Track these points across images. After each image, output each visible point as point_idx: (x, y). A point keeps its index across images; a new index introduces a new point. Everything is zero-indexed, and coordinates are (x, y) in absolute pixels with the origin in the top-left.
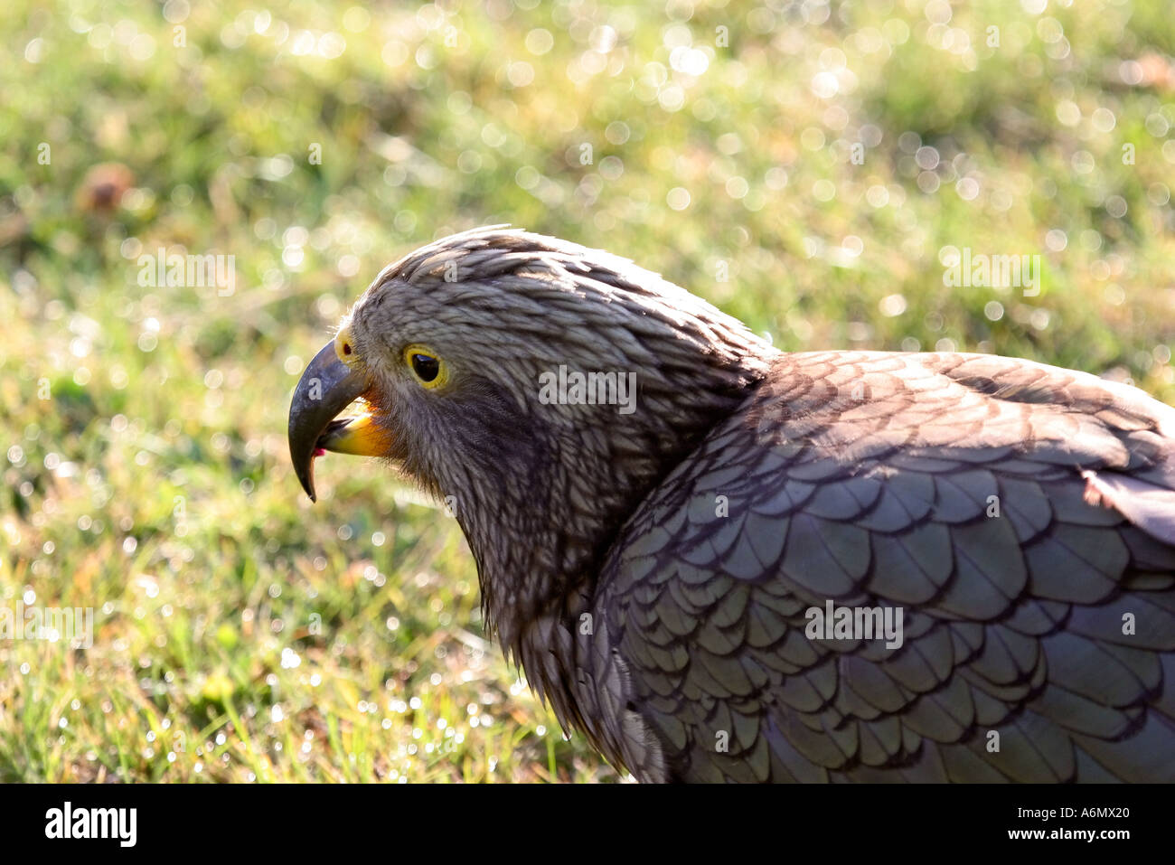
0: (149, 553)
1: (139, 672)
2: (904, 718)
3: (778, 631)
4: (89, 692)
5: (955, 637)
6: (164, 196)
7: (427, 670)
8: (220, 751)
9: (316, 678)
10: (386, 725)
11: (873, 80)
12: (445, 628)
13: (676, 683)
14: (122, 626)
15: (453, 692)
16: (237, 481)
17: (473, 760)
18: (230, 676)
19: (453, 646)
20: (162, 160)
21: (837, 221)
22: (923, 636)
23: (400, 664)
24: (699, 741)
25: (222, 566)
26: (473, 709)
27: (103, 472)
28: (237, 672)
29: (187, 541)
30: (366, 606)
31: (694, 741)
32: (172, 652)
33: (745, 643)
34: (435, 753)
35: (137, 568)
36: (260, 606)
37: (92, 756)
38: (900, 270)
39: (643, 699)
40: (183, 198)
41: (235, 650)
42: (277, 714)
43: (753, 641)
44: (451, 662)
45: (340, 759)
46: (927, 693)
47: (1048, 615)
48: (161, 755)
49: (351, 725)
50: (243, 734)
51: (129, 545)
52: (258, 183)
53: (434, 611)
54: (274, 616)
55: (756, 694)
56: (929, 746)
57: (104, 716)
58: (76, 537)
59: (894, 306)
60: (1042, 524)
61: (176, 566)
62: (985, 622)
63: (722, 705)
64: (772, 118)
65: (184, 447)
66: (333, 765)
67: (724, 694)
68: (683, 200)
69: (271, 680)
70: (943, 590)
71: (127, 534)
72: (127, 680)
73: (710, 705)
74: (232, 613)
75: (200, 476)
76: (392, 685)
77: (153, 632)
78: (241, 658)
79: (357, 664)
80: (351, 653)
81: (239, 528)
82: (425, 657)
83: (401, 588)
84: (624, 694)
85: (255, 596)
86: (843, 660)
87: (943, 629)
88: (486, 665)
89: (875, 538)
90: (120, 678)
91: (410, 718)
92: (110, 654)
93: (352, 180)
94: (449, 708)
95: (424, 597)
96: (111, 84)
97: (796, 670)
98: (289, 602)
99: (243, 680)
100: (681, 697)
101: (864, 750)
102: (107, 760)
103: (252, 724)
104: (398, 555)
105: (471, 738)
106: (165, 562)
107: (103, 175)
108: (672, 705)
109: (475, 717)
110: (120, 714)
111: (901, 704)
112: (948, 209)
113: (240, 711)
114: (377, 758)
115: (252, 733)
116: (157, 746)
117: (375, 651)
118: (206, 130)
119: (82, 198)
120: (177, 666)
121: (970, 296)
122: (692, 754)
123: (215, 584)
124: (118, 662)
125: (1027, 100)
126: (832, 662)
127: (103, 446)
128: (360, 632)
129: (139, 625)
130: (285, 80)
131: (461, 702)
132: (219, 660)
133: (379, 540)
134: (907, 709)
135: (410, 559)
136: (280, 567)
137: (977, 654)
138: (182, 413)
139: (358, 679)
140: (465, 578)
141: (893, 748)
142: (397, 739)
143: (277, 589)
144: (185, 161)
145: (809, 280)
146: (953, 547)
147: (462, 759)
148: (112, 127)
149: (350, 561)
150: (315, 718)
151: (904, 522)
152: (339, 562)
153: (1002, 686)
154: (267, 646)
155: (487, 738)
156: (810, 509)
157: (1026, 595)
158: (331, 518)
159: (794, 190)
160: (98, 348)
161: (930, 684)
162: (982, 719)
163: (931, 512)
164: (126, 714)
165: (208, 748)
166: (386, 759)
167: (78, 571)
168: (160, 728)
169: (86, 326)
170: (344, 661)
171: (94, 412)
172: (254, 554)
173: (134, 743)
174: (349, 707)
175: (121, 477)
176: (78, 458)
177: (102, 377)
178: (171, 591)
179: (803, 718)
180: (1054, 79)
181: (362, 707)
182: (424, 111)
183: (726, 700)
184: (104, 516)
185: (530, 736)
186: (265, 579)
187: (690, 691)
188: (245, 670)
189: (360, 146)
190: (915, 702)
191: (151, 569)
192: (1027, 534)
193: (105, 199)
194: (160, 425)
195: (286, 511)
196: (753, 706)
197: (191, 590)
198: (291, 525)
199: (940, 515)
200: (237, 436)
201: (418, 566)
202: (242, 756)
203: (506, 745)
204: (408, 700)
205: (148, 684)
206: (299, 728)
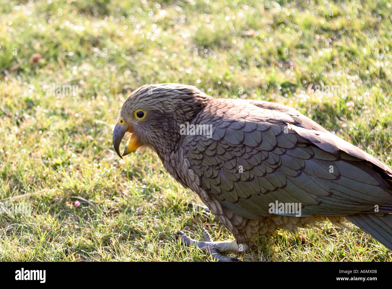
0: (45, 133)
1: (43, 158)
2: (250, 171)
3: (224, 151)
4: (32, 162)
5: (262, 155)
6: (48, 60)
7: (103, 157)
8: (59, 174)
9: (79, 159)
10: (94, 169)
11: (194, 35)
12: (106, 149)
13: (200, 162)
14: (39, 149)
15: (107, 162)
16: (63, 119)
17: (112, 176)
18: (61, 159)
19: (107, 152)
20: (48, 52)
21: (187, 64)
22: (255, 154)
23: (96, 156)
24: (205, 175)
25: (60, 136)
26: (112, 165)
27: (35, 117)
28: (63, 158)
29: (52, 131)
30: (89, 144)
31: (203, 175)
32: (50, 154)
33: (216, 154)
34: (104, 175)
35: (42, 136)
36: (68, 144)
37: (33, 176)
38: (200, 74)
39: (192, 166)
40: (52, 60)
41: (63, 154)
42: (71, 167)
43: (218, 153)
44: (107, 156)
45: (84, 176)
46: (256, 166)
47: (282, 151)
48: (47, 175)
49: (86, 169)
50: (64, 171)
51: (41, 132)
52: (67, 56)
53: (104, 146)
54: (70, 147)
55: (218, 165)
56: (256, 177)
57: (35, 167)
58: (29, 130)
59: (199, 81)
60: (280, 132)
61: (50, 136)
62: (269, 151)
63: (211, 167)
64: (174, 42)
65: (52, 111)
66: (83, 177)
67: (211, 165)
68: (155, 60)
69: (70, 160)
70: (259, 144)
71: (40, 130)
72: (40, 159)
73: (208, 167)
74: (62, 146)
75: (55, 118)
76: (95, 161)
77: (45, 150)
78: (64, 155)
79: (88, 156)
80: (86, 154)
81: (63, 128)
82: (102, 155)
83: (97, 140)
84: (188, 166)
85: (67, 142)
86: (238, 159)
87: (260, 153)
88: (114, 156)
89: (245, 133)
90: (39, 160)
91: (99, 167)
92: (37, 154)
93: (87, 56)
94: (107, 165)
95: (102, 142)
96: (37, 37)
97: (227, 160)
98: (74, 143)
99: (64, 160)
100: (201, 165)
101: (241, 177)
102: (36, 177)
103: (66, 169)
104: (96, 134)
105: (111, 171)
106: (48, 135)
107: (35, 56)
108: (199, 167)
109: (112, 167)
110: (39, 167)
111: (250, 168)
112: (209, 61)
113: (63, 166)
114: (92, 176)
115: (66, 171)
116: (46, 173)
117: (91, 154)
118: (57, 46)
119: (31, 60)
120: (51, 157)
121: (214, 79)
122: (203, 178)
123: (58, 140)
124: (38, 156)
125: (226, 39)
126: (235, 158)
127: (35, 111)
128: (88, 149)
129: (42, 148)
130: (73, 35)
131: (109, 164)
132: (59, 156)
133: (92, 130)
134: (251, 169)
135: (99, 134)
136: (72, 136)
137: (267, 158)
138: (51, 105)
139: (88, 159)
140: (110, 139)
141: (248, 177)
142: (96, 172)
143: (71, 141)
144: (52, 52)
145: (181, 76)
146: (261, 135)
147: (109, 176)
148: (37, 46)
149: (86, 135)
150: (79, 167)
151: (251, 130)
152: (84, 135)
153: (272, 165)
154: (69, 153)
155: (114, 171)
156: (230, 127)
157: (276, 146)
158: (82, 126)
159: (178, 57)
160: (34, 91)
161: (257, 164)
162: (268, 172)
163: (256, 128)
164: (40, 167)
165: (57, 174)
166: (94, 176)
167: (30, 137)
168: (47, 170)
169: (32, 87)
170: (85, 156)
171: (34, 105)
172: (66, 134)
173: (42, 173)
174: (86, 165)
175: (39, 118)
176: (30, 114)
177: (35, 97)
178: (49, 141)
179: (229, 170)
180: (232, 34)
181: (89, 165)
182: (102, 42)
183: (211, 166)
184: (35, 126)
185: (123, 171)
186: (69, 139)
187: (203, 164)
188: (64, 158)
189: (89, 49)
190: (253, 168)
191: (45, 137)
192: (277, 134)
193: (36, 60)
194: (47, 107)
195: (73, 125)
196: (218, 168)
197: (53, 141)
198: (74, 128)
199: (258, 129)
200: (63, 109)
201: (100, 136)
202: (64, 176)
203: (119, 173)
204: (98, 164)
205: (44, 161)
206: (76, 169)
